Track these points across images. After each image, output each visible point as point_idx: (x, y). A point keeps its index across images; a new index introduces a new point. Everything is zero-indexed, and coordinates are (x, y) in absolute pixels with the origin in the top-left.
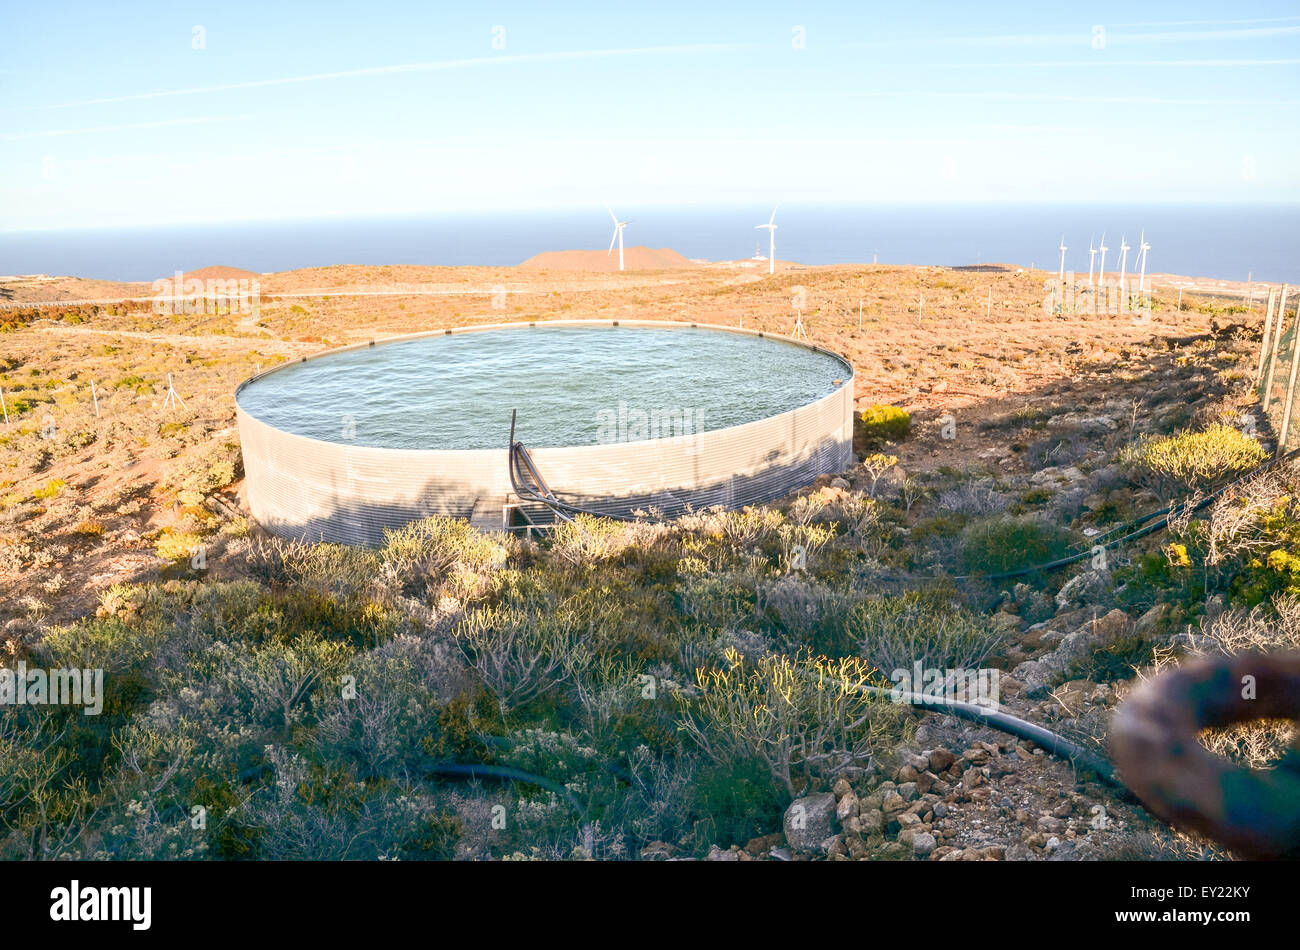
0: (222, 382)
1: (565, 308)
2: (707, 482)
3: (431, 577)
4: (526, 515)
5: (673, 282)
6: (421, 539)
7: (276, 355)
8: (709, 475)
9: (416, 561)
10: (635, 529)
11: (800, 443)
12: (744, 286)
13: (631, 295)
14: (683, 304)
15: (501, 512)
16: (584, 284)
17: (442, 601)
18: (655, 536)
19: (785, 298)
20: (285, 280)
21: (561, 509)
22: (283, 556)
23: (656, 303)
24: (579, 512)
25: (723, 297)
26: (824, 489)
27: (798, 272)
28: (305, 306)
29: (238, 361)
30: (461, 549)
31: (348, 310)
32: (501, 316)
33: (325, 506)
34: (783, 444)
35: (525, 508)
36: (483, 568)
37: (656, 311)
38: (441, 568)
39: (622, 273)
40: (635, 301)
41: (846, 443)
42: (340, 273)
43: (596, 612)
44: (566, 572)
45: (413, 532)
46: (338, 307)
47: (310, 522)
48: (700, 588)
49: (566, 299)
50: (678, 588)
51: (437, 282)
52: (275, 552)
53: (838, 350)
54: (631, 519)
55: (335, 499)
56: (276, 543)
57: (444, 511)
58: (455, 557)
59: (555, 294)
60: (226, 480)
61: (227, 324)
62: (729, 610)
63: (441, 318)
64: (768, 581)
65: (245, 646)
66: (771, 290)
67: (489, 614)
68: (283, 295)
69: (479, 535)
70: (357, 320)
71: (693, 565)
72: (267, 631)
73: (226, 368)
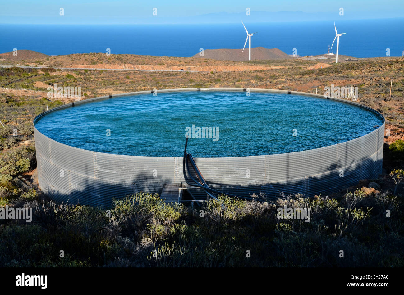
0: (26, 114)
1: (217, 81)
2: (294, 180)
3: (137, 226)
4: (191, 194)
5: (278, 68)
6: (133, 205)
7: (57, 101)
8: (294, 177)
9: (130, 217)
10: (252, 205)
11: (349, 161)
12: (319, 70)
13: (254, 74)
14: (283, 80)
15: (178, 192)
16: (228, 68)
17: (143, 240)
18: (263, 209)
19: (344, 77)
20: (63, 60)
21: (211, 192)
22: (56, 211)
23: (268, 79)
24: (220, 194)
25: (307, 76)
26: (364, 188)
27: (353, 62)
28: (74, 75)
29: (36, 103)
30: (155, 211)
31: (99, 78)
32: (182, 84)
33: (80, 184)
34: (340, 161)
35: (191, 190)
36: (166, 222)
37: (268, 84)
38: (143, 221)
39: (250, 62)
40: (256, 78)
41: (378, 162)
42: (94, 57)
43: (228, 250)
44: (212, 227)
45: (129, 201)
46: (93, 76)
47: (72, 193)
48: (288, 241)
49: (218, 76)
50: (275, 239)
51: (148, 64)
52: (51, 209)
53: (376, 107)
54: (250, 199)
55: (87, 180)
56: (53, 204)
57: (146, 190)
58: (151, 215)
59: (212, 73)
60: (26, 168)
61: (30, 83)
62: (305, 254)
63: (149, 85)
64: (329, 239)
65: (29, 262)
66: (335, 72)
67: (168, 248)
68: (62, 68)
69: (165, 203)
70: (103, 84)
71: (284, 226)
72: (43, 254)
73: (29, 107)
